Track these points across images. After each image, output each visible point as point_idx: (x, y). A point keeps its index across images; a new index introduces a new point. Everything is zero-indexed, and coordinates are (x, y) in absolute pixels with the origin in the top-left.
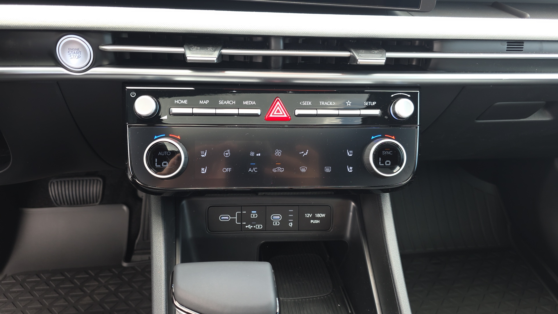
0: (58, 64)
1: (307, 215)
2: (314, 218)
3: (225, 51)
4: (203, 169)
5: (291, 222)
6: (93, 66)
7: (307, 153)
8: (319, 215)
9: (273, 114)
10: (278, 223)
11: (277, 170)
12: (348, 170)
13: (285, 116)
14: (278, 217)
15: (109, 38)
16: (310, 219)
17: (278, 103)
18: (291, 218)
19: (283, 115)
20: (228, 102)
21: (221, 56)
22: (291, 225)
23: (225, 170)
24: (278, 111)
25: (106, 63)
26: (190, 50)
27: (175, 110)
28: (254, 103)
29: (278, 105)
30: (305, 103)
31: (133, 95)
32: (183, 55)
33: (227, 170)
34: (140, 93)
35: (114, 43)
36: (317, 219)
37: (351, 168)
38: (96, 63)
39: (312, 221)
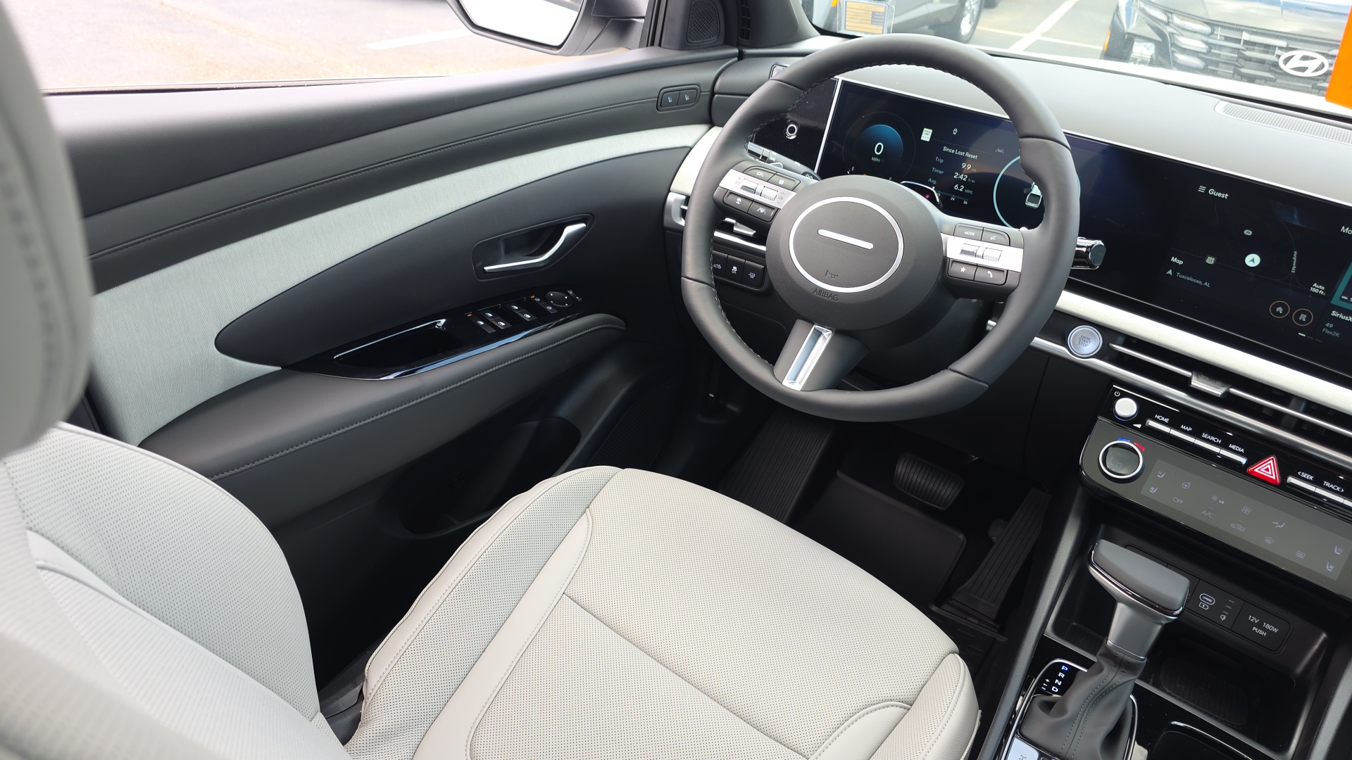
0: (1065, 344)
1: (1252, 618)
2: (1260, 626)
3: (1233, 390)
4: (1152, 488)
5: (1225, 614)
6: (1096, 356)
7: (1282, 526)
8: (1268, 626)
9: (1259, 470)
10: (1206, 607)
11: (1236, 526)
12: (1327, 567)
13: (1274, 477)
14: (1210, 601)
15: (1121, 339)
16: (1254, 624)
17: (1271, 462)
18: (1227, 610)
19: (1272, 475)
20: (1213, 438)
21: (1227, 394)
22: (1224, 618)
23: (1176, 500)
24: (1267, 470)
25: (1107, 358)
26: (1197, 377)
27: (1151, 423)
28: (1243, 451)
29: (1270, 464)
30: (1304, 475)
31: (1117, 394)
32: (1188, 380)
33: (1178, 501)
34: (1124, 395)
35: (1124, 345)
36: (1265, 630)
37: (1332, 567)
38: (1100, 355)
39: (1254, 628)
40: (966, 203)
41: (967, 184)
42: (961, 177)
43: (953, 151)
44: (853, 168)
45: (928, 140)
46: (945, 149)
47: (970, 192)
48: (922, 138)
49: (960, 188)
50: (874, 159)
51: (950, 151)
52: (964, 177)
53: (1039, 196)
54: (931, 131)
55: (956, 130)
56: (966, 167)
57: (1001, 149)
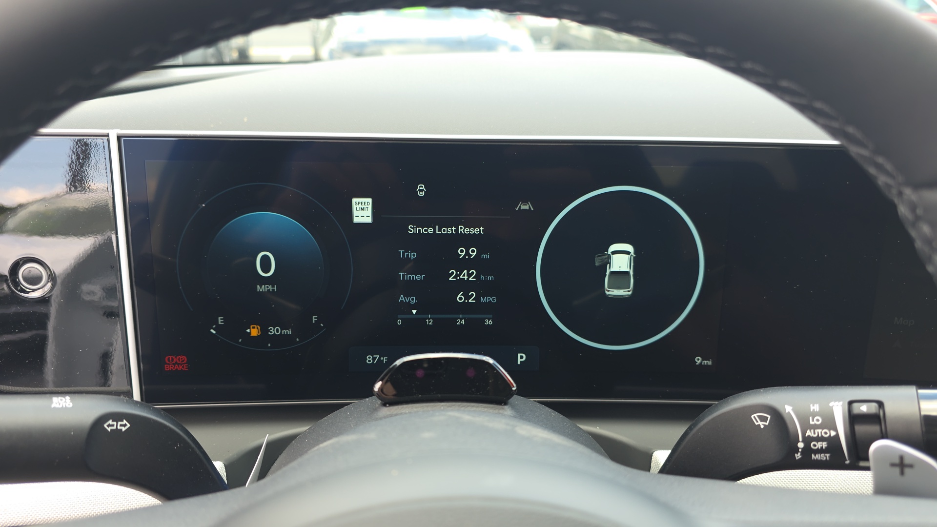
40: (489, 322)
41: (480, 287)
42: (464, 275)
43: (430, 230)
44: (220, 320)
45: (369, 220)
46: (412, 230)
47: (492, 299)
48: (356, 220)
49: (468, 297)
50: (262, 289)
51: (423, 231)
52: (469, 275)
53: (626, 273)
54: (370, 200)
55: (421, 187)
56: (467, 253)
57: (525, 202)
